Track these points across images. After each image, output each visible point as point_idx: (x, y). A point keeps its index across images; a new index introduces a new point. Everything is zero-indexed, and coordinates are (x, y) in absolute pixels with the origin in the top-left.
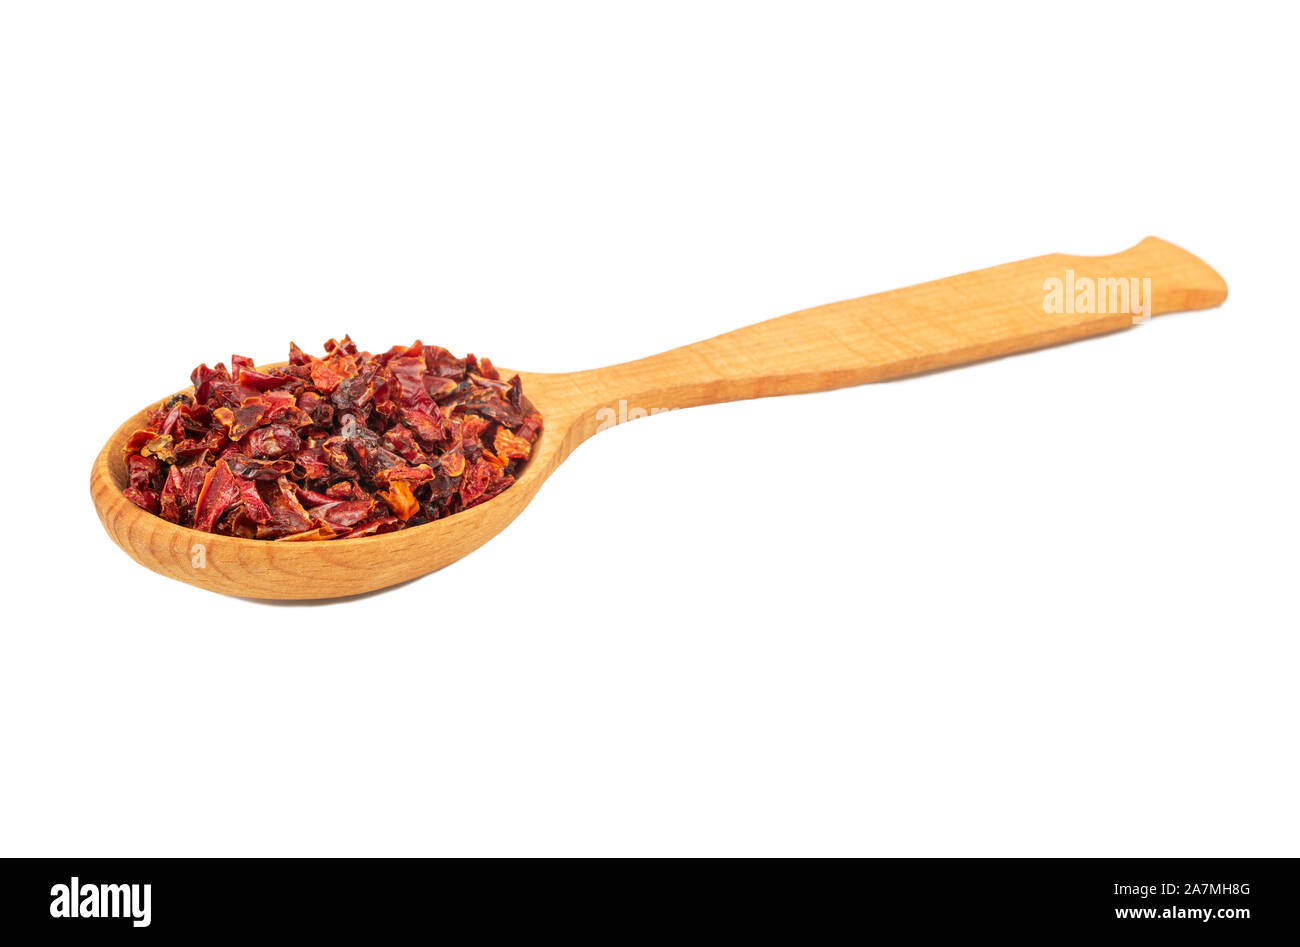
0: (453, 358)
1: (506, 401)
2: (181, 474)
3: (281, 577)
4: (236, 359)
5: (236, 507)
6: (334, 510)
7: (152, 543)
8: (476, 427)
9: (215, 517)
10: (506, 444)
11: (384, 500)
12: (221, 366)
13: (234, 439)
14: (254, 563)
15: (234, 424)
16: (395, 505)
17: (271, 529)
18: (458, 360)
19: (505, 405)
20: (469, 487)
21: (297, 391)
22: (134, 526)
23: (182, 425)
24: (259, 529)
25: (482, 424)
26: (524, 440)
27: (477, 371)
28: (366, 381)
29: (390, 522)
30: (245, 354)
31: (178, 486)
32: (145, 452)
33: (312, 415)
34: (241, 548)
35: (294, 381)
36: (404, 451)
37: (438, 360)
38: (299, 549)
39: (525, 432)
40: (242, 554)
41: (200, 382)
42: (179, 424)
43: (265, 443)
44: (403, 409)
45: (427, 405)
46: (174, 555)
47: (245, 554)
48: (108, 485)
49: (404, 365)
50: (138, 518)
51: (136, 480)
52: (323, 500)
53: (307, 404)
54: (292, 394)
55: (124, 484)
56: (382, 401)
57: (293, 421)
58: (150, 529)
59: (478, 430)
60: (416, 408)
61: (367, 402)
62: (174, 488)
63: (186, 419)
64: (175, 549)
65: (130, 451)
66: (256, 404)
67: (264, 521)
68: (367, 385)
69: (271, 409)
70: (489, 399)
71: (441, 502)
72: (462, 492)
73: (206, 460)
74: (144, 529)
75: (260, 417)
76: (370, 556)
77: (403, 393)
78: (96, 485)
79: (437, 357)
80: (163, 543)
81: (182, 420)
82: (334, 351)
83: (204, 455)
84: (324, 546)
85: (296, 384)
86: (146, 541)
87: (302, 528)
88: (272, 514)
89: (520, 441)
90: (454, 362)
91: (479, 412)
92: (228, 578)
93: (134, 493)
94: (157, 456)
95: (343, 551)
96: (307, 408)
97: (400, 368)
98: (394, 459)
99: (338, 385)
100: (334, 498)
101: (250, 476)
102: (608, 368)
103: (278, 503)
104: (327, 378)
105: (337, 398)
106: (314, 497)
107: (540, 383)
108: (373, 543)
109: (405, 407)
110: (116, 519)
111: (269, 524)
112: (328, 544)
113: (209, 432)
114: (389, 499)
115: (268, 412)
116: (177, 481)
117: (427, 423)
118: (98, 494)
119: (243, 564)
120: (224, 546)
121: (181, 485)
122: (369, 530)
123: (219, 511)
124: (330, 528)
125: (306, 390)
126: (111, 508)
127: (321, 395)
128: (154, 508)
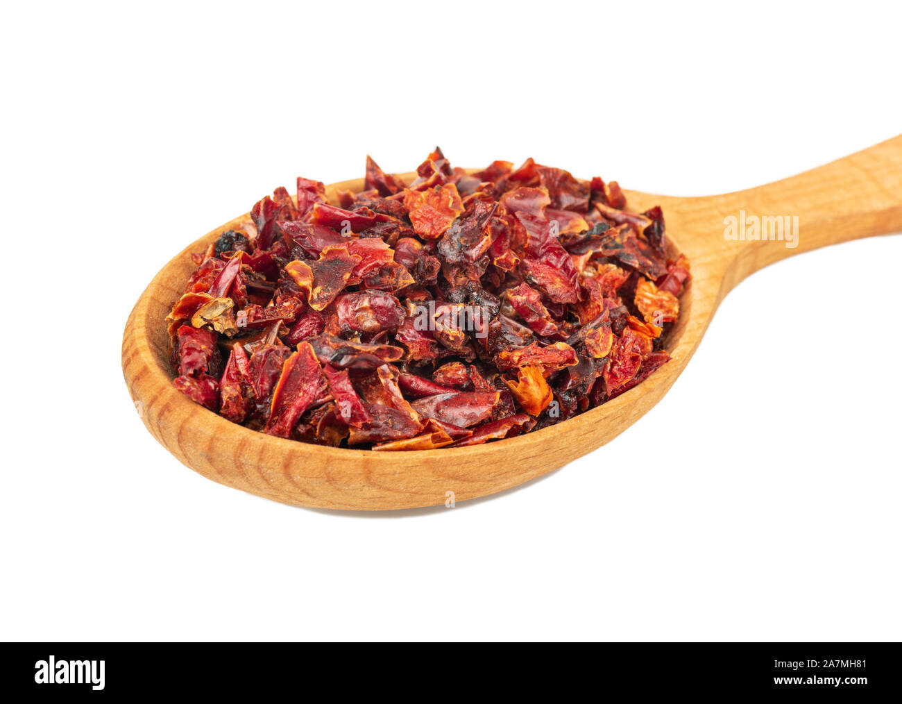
0: (574, 182)
1: (643, 241)
2: (248, 355)
3: (378, 494)
4: (303, 184)
5: (323, 404)
6: (447, 403)
7: (211, 449)
8: (613, 281)
9: (295, 418)
10: (648, 302)
11: (510, 390)
12: (281, 192)
13: (315, 307)
14: (346, 479)
15: (314, 286)
16: (525, 397)
17: (367, 433)
18: (581, 185)
19: (644, 246)
20: (615, 369)
21: (391, 237)
22: (187, 426)
23: (243, 283)
24: (352, 433)
25: (621, 277)
26: (669, 294)
27: (605, 200)
28: (479, 225)
29: (521, 423)
30: (314, 176)
31: (243, 372)
32: (197, 322)
33: (412, 270)
34: (329, 460)
35: (384, 221)
36: (531, 320)
37: (559, 186)
38: (405, 461)
39: (671, 284)
40: (330, 468)
41: (262, 221)
42: (239, 280)
43: (358, 315)
44: (526, 261)
45: (559, 256)
46: (240, 466)
47: (334, 468)
48: (149, 366)
49: (522, 198)
50: (192, 416)
51: (191, 364)
52: (431, 389)
53: (407, 256)
54: (385, 240)
55: (172, 366)
56: (500, 252)
57: (388, 280)
58: (209, 432)
59: (617, 284)
60: (544, 259)
61: (483, 254)
62: (238, 373)
63: (247, 272)
64: (241, 459)
65: (177, 319)
66: (340, 256)
67: (360, 424)
68: (482, 230)
69: (361, 265)
70: (625, 240)
71: (580, 389)
72: (606, 376)
73: (278, 335)
74: (200, 432)
75: (347, 276)
76: (493, 466)
77: (529, 241)
78: (132, 365)
79: (557, 183)
80: (226, 449)
81: (243, 275)
82: (431, 180)
83: (276, 329)
84: (438, 457)
85: (388, 225)
86: (202, 446)
87: (409, 433)
88: (370, 415)
89: (665, 296)
90: (576, 187)
91: (614, 260)
92: (308, 495)
93: (188, 384)
94: (212, 326)
95: (460, 462)
96: (405, 261)
97: (518, 202)
98: (518, 329)
99: (445, 231)
100: (445, 387)
101: (343, 363)
102: (755, 189)
103: (374, 394)
104: (431, 220)
105: (445, 247)
106: (420, 384)
107: (678, 212)
108: (499, 451)
109: (529, 258)
110: (161, 414)
111: (367, 427)
112: (443, 453)
113: (278, 291)
114: (518, 389)
115: (357, 268)
116: (242, 365)
117: (558, 280)
118: (136, 380)
119: (331, 480)
120: (307, 457)
121: (247, 369)
122: (495, 435)
123: (299, 409)
124: (445, 432)
125: (402, 235)
126: (154, 400)
127: (423, 242)
128: (213, 403)
